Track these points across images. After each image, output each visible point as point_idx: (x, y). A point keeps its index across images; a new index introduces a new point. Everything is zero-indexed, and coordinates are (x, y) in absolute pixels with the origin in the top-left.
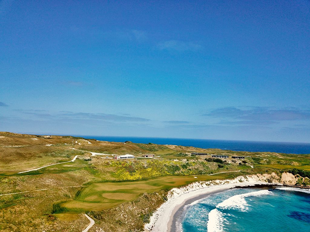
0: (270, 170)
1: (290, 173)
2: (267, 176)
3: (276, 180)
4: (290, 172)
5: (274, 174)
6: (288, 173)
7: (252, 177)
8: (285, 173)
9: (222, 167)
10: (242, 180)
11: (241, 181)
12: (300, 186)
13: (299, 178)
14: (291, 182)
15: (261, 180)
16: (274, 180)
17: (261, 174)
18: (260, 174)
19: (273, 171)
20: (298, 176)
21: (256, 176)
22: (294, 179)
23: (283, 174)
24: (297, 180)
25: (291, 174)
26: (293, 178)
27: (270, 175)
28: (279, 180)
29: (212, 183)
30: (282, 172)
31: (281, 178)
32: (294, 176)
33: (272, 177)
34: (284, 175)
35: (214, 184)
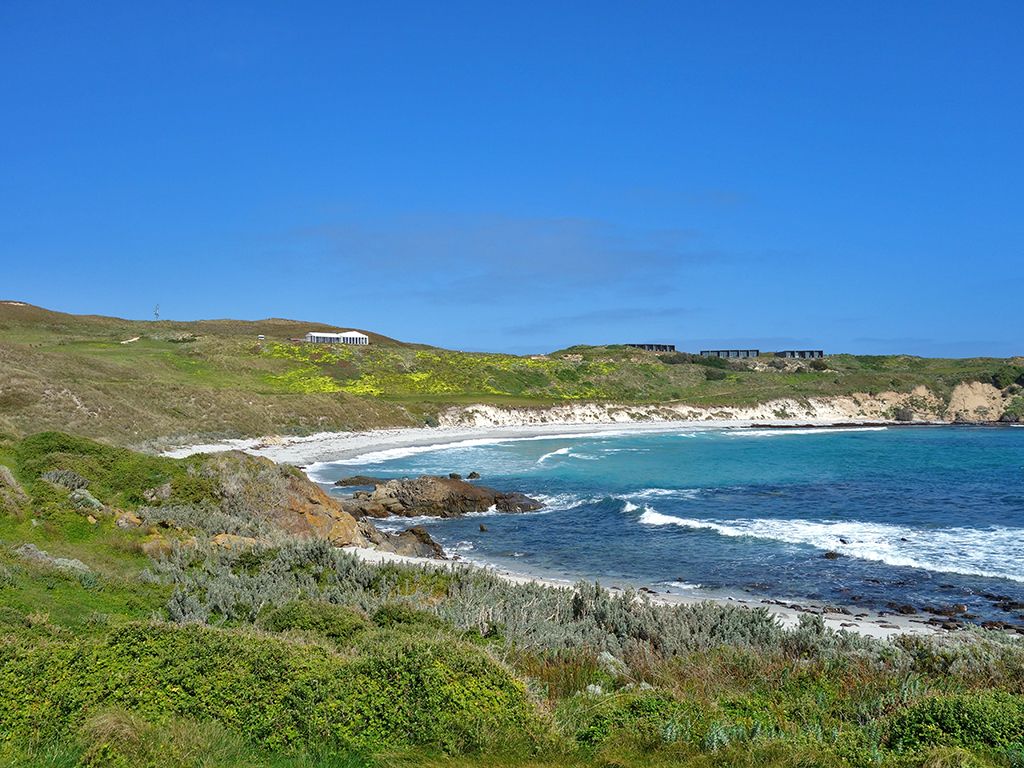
0: (907, 378)
1: (985, 385)
2: (892, 399)
3: (928, 411)
4: (984, 380)
5: (921, 391)
6: (977, 385)
7: (833, 402)
8: (967, 386)
9: (722, 377)
10: (788, 411)
11: (782, 414)
12: (1017, 421)
13: (1016, 395)
14: (986, 413)
15: (869, 414)
16: (922, 410)
17: (870, 394)
18: (868, 395)
19: (919, 383)
20: (1012, 391)
21: (848, 402)
22: (999, 400)
23: (958, 388)
24: (1008, 402)
25: (988, 388)
26: (994, 398)
27: (908, 396)
28: (941, 411)
29: (658, 414)
30: (953, 384)
31: (947, 401)
32: (998, 393)
33: (913, 402)
34: (961, 391)
35: (666, 418)
